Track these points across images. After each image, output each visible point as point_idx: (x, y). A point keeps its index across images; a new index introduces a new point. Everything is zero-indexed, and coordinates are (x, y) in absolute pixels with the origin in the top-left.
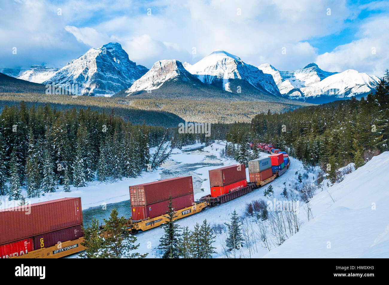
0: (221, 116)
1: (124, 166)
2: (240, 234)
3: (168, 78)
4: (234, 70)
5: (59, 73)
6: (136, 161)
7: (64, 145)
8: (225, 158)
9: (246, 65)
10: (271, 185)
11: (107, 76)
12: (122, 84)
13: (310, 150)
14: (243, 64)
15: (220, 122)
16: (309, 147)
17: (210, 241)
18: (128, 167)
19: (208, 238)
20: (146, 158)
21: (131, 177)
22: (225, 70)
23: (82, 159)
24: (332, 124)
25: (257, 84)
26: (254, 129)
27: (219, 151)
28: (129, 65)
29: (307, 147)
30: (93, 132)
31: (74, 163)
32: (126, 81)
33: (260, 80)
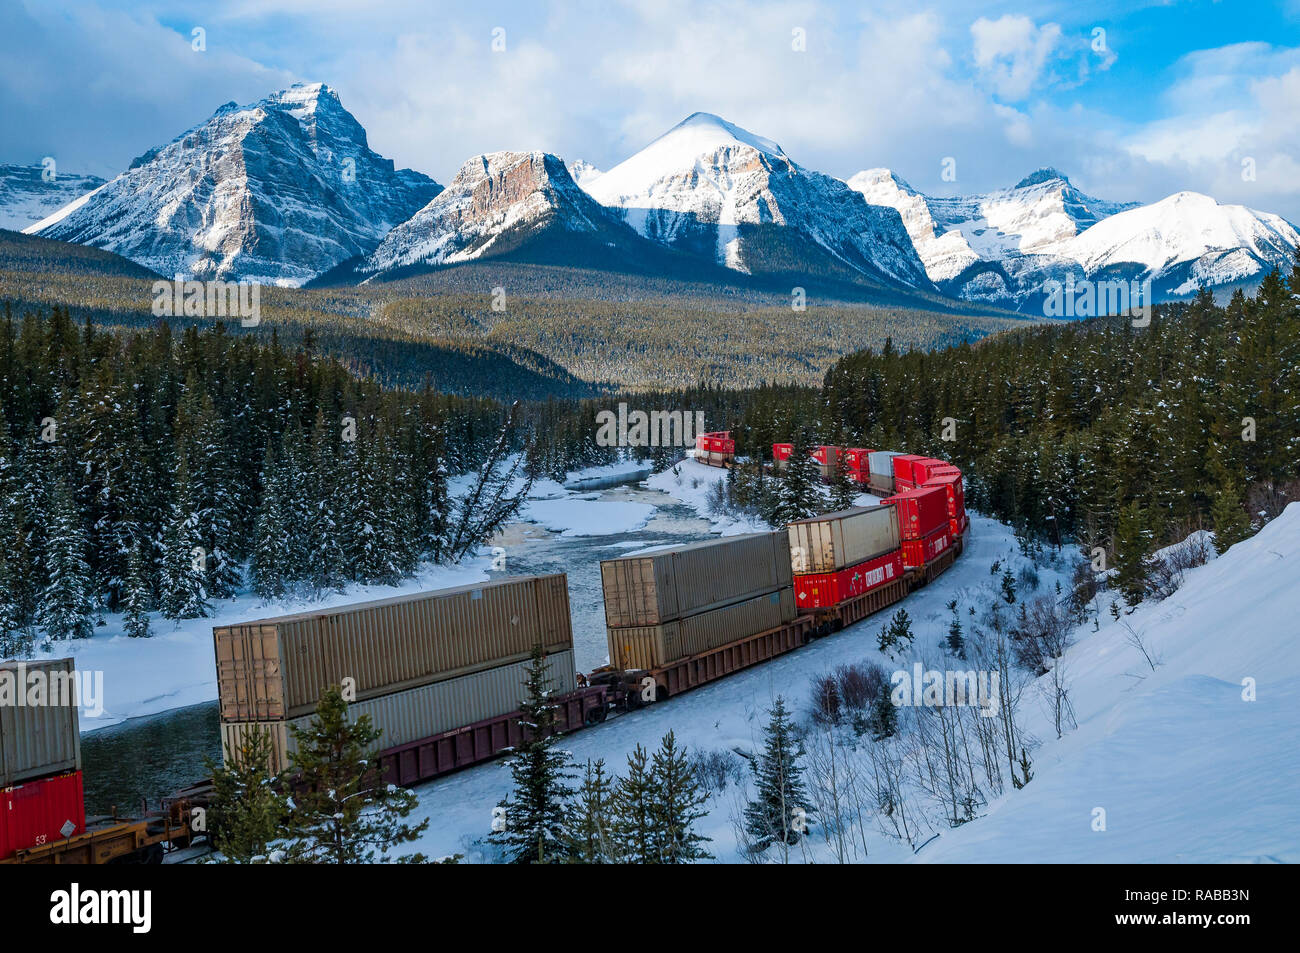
0: (710, 360)
1: (351, 541)
2: (800, 786)
3: (515, 220)
4: (759, 192)
5: (104, 196)
6: (399, 522)
7: (126, 459)
8: (726, 514)
9: (802, 172)
10: (903, 611)
11: (287, 210)
12: (343, 240)
13: (1042, 485)
14: (790, 167)
15: (707, 385)
16: (1037, 474)
17: (686, 812)
18: (369, 546)
19: (679, 801)
20: (433, 511)
21: (378, 584)
22: (727, 193)
23: (193, 514)
24: (1123, 391)
25: (843, 243)
26: (834, 409)
27: (704, 488)
28: (367, 168)
29: (1031, 474)
30: (236, 414)
31: (165, 528)
32: (358, 228)
33: (853, 231)
